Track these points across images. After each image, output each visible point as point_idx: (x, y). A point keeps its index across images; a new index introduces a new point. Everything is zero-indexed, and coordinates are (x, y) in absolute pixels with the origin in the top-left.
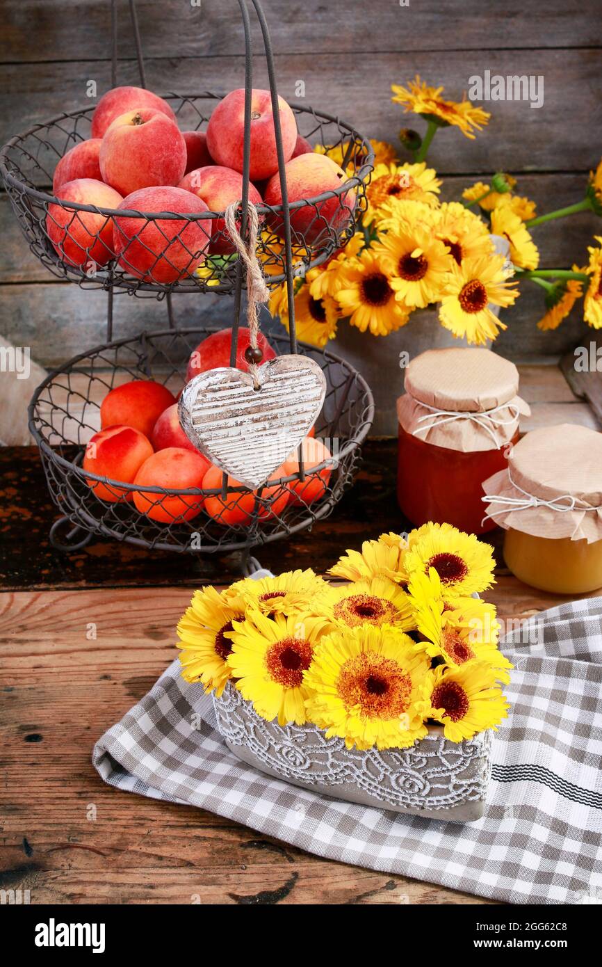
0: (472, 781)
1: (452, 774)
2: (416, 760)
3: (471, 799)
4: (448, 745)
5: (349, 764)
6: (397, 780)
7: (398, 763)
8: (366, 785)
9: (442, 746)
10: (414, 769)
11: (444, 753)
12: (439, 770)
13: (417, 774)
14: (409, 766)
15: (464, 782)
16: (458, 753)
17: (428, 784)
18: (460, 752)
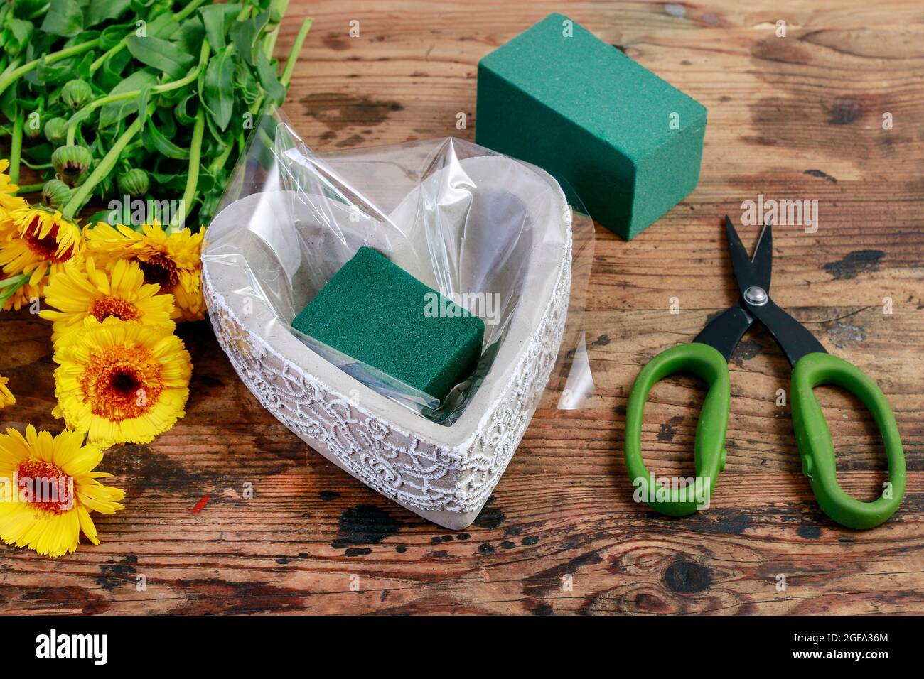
0: (449, 491)
1: (425, 478)
2: (386, 449)
3: (448, 509)
4: (420, 446)
5: (317, 423)
6: (367, 460)
7: (367, 444)
8: (336, 451)
9: (414, 445)
10: (385, 458)
11: (415, 453)
12: (410, 468)
13: (387, 464)
14: (378, 452)
15: (439, 490)
16: (431, 459)
17: (399, 477)
18: (434, 458)
